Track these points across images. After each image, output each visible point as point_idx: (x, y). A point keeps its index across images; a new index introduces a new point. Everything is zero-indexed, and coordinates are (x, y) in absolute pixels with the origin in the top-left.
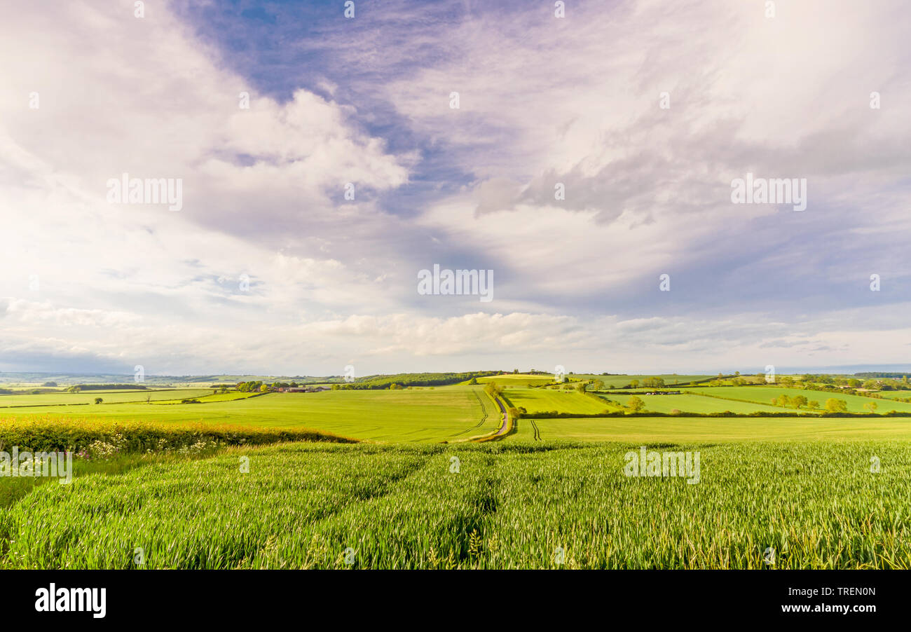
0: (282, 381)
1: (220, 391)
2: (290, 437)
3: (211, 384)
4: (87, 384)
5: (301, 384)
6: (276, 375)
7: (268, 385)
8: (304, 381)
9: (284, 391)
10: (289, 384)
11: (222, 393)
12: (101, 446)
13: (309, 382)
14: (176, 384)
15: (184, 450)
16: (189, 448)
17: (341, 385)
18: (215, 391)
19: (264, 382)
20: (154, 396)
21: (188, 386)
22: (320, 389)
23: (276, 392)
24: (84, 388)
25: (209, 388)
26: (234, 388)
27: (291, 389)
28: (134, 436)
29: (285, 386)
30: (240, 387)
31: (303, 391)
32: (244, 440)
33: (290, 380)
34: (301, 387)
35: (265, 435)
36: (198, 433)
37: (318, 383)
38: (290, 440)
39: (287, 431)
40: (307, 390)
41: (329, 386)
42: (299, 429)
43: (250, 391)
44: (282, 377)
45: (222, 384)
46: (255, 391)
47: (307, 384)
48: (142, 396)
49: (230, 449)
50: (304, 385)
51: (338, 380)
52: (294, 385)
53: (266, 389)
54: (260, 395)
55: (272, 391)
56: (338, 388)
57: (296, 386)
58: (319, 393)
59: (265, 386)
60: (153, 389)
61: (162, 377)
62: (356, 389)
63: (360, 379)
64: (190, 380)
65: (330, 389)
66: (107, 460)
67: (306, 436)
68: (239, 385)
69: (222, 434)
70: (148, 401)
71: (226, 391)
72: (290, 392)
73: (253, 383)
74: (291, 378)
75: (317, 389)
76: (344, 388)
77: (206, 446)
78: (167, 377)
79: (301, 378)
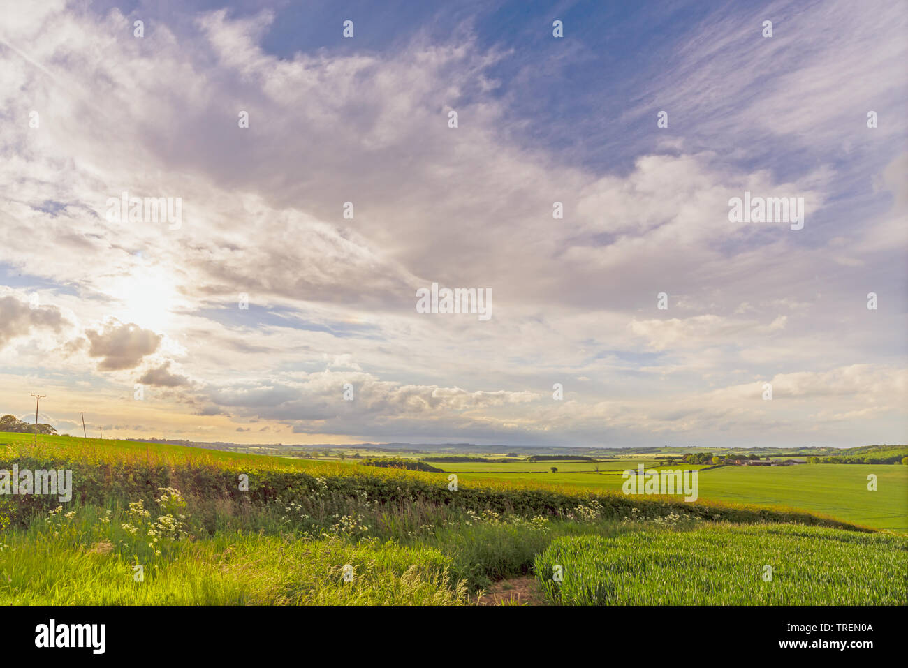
0: (737, 453)
1: (667, 463)
2: (776, 517)
3: (654, 455)
4: (540, 455)
5: (763, 457)
6: (727, 446)
7: (720, 457)
8: (766, 453)
9: (743, 463)
10: (747, 456)
11: (670, 465)
12: (584, 510)
13: (773, 454)
14: (619, 456)
15: (659, 520)
16: (664, 519)
17: (821, 458)
18: (661, 463)
19: (714, 454)
20: (601, 467)
21: (631, 457)
22: (790, 462)
23: (732, 464)
24: (539, 458)
25: (653, 459)
26: (681, 460)
27: (751, 461)
28: (607, 504)
29: (742, 458)
30: (688, 459)
31: (769, 464)
32: (718, 515)
33: (747, 452)
34: (763, 460)
35: (742, 512)
36: (666, 504)
37: (786, 456)
38: (775, 520)
39: (767, 509)
40: (773, 463)
41: (804, 459)
42: (782, 508)
43: (700, 463)
44: (736, 448)
45: (666, 455)
46: (707, 464)
47: (771, 456)
48: (590, 467)
49: (708, 524)
50: (768, 457)
51: (814, 452)
52: (753, 457)
53: (719, 461)
54: (714, 467)
55: (727, 464)
56: (817, 461)
57: (757, 458)
58: (791, 467)
59: (717, 458)
60: (598, 460)
61: (602, 449)
62: (845, 463)
63: (848, 450)
64: (631, 452)
65: (806, 463)
66: (594, 523)
67: (794, 518)
68: (686, 456)
69: (691, 508)
70: (597, 471)
71: (673, 463)
72: (750, 465)
73: (701, 455)
74: (748, 450)
75: (788, 461)
76: (826, 462)
77: (680, 519)
78: (607, 449)
79: (761, 449)
